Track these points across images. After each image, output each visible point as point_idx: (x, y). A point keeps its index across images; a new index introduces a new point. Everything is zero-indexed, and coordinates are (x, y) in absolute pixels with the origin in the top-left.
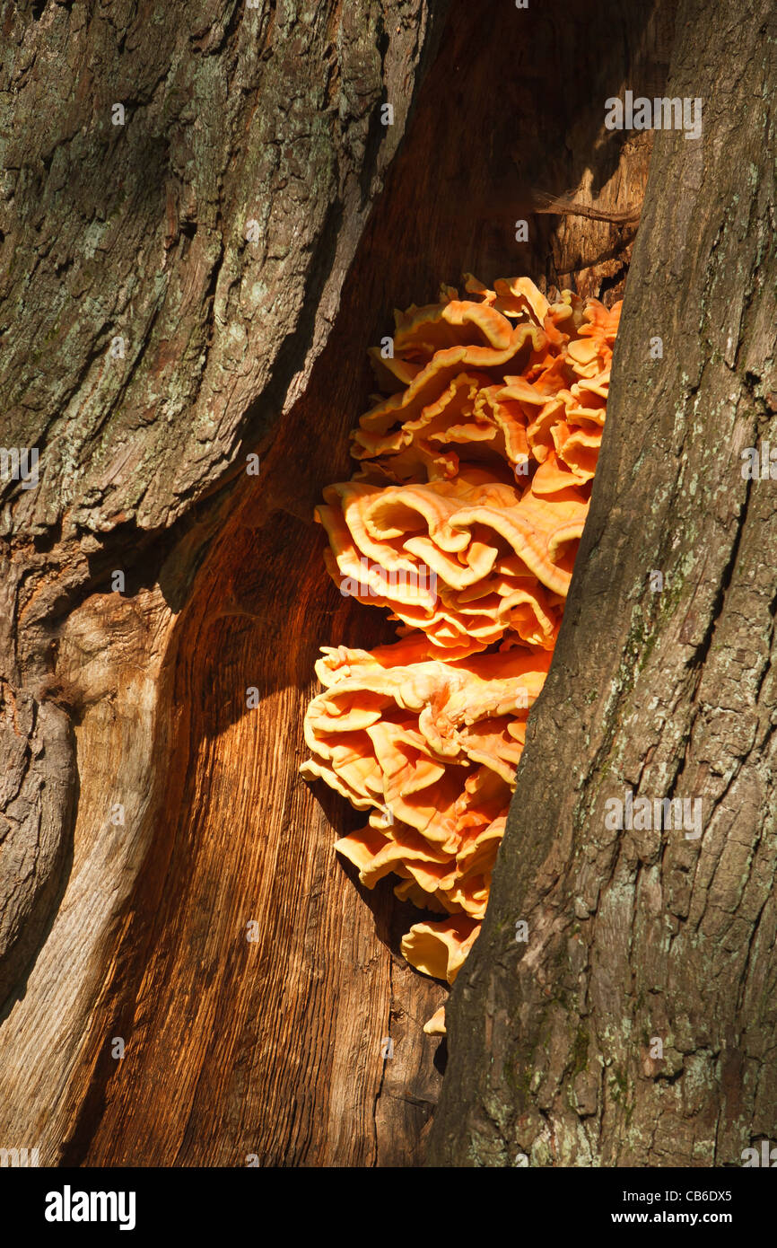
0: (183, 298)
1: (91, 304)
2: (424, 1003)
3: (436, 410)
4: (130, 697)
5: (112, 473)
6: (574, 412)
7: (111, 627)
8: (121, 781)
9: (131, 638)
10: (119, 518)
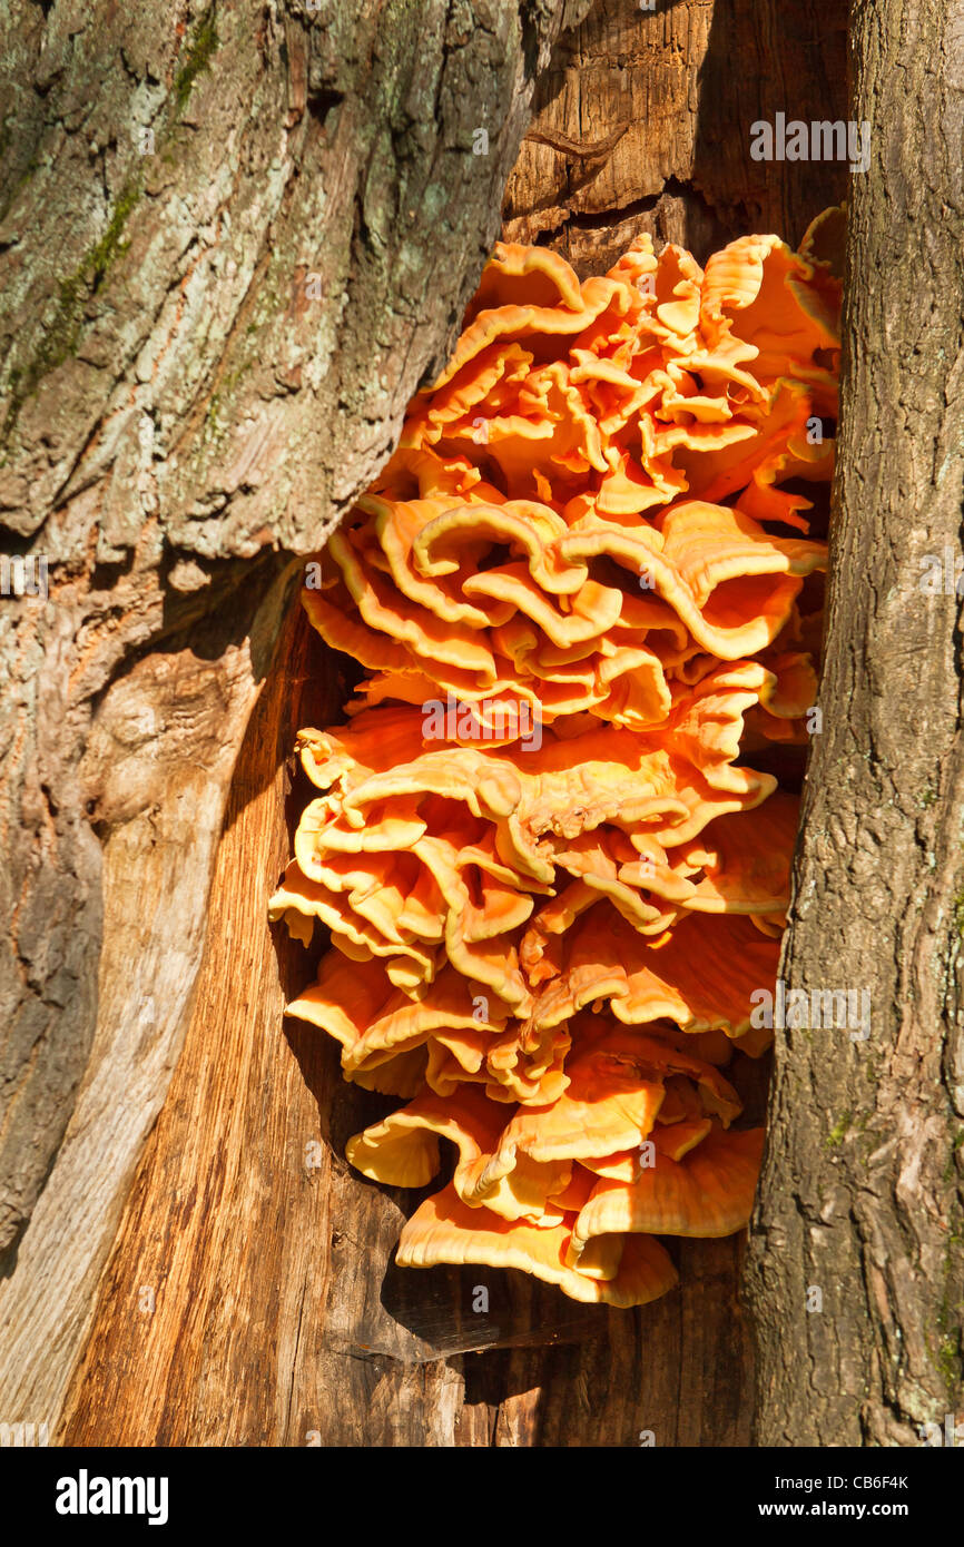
0: (327, 202)
1: (177, 206)
2: (366, 1218)
3: (473, 395)
4: (183, 811)
5: (242, 467)
6: (673, 401)
7: (174, 704)
8: (158, 938)
9: (201, 720)
10: (263, 536)
